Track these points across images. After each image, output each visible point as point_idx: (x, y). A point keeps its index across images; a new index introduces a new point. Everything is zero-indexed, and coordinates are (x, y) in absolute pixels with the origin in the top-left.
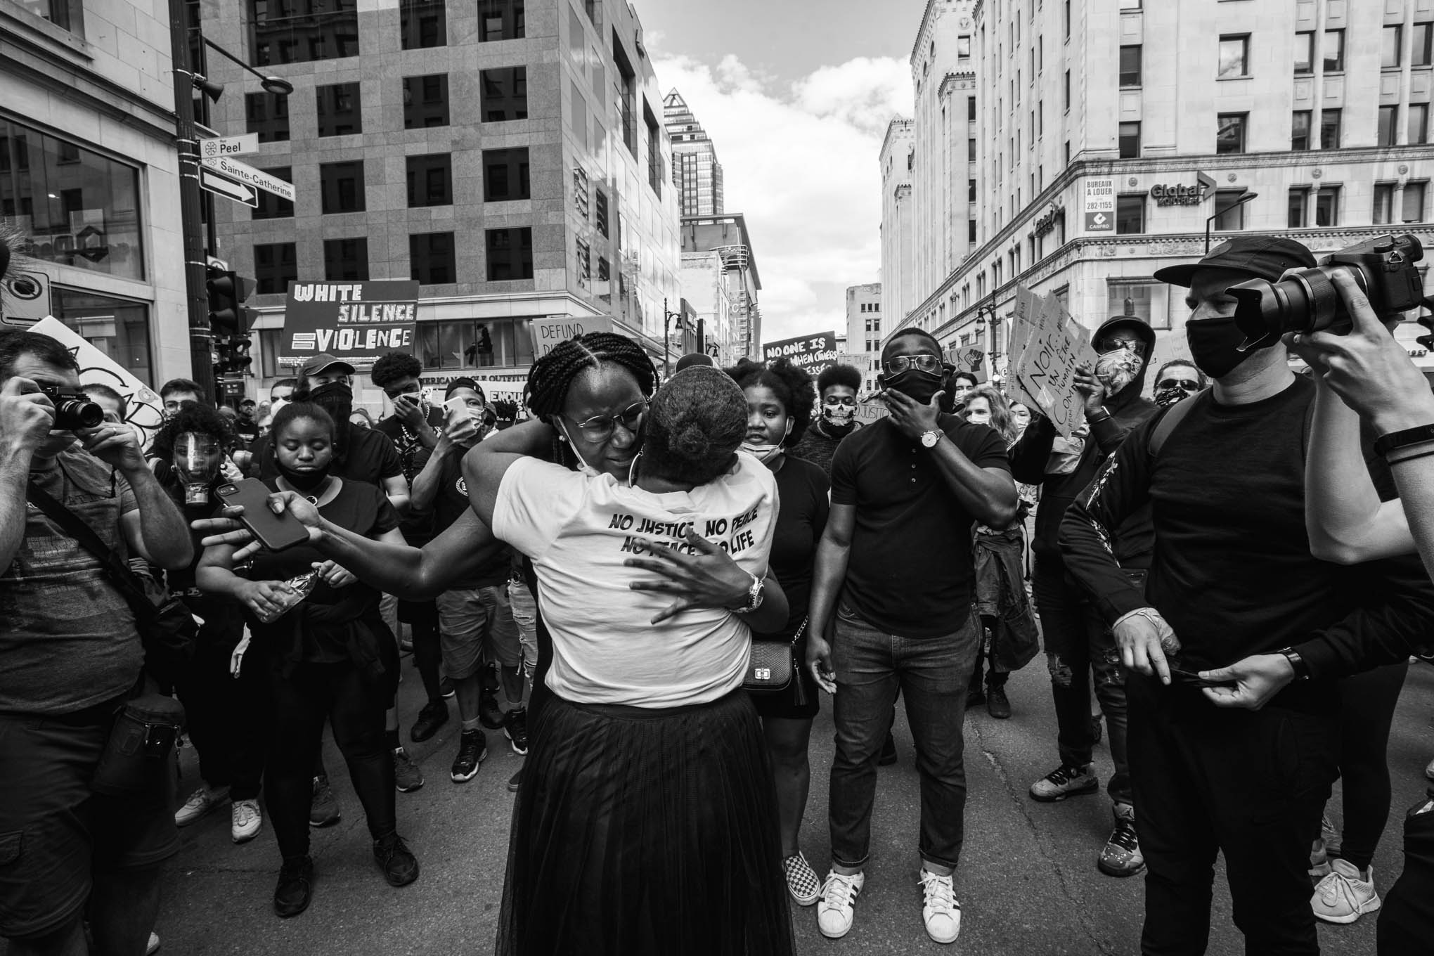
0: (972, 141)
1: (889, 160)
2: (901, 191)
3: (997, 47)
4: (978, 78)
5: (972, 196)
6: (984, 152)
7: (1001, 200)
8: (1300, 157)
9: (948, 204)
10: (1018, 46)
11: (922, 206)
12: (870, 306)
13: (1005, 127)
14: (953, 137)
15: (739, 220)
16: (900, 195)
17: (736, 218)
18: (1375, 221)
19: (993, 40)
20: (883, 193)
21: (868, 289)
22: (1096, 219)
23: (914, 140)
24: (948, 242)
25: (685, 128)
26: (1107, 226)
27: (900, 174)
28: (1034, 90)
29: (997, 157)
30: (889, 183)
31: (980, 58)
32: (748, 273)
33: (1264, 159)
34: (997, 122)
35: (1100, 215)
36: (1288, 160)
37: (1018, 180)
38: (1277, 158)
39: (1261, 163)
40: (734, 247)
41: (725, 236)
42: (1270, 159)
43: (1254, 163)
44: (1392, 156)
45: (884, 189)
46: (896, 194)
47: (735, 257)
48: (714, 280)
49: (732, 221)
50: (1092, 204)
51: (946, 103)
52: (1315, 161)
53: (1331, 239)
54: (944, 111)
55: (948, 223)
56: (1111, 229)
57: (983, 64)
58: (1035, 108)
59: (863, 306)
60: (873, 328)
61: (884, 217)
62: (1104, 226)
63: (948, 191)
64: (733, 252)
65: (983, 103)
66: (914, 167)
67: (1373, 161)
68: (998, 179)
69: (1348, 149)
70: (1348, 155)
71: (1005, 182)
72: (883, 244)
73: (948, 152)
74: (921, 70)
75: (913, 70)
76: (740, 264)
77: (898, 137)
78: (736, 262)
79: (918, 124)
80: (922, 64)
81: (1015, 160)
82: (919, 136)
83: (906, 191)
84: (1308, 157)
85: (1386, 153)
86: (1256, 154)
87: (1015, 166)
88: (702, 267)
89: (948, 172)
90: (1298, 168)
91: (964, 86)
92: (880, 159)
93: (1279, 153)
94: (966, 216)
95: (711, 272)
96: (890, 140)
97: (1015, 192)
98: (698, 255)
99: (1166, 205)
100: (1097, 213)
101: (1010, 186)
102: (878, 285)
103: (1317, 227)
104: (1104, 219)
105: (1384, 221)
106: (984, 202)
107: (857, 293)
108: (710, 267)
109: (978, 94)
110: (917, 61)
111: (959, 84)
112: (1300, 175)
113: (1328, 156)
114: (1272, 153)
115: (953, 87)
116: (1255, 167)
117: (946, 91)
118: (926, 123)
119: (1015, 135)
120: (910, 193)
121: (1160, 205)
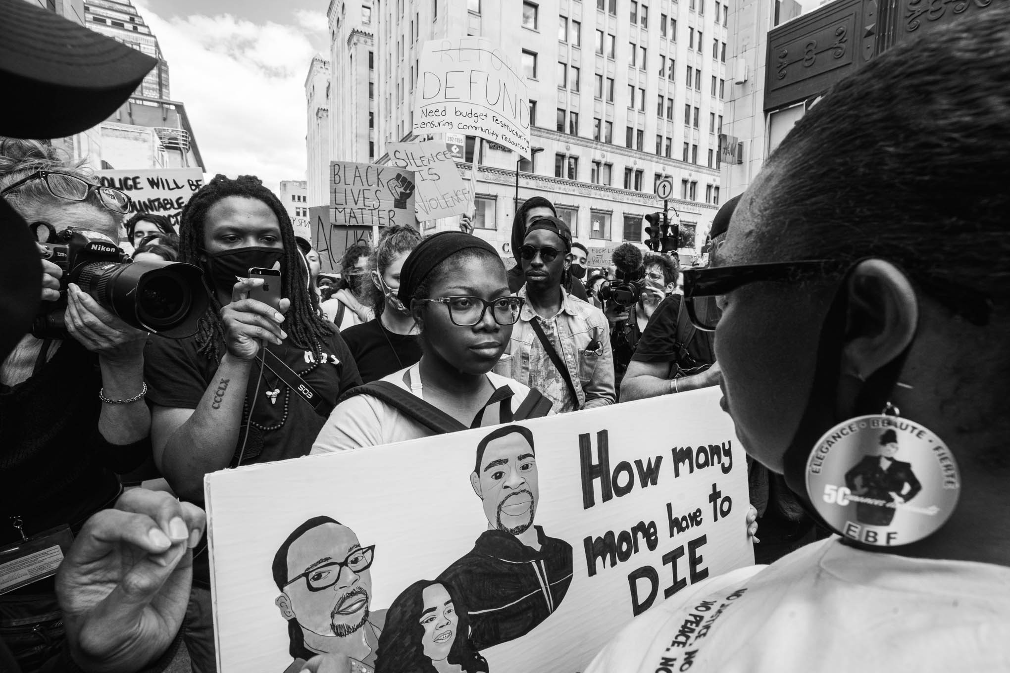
0: (371, 84)
1: (312, 88)
2: (321, 113)
3: (388, 16)
4: (375, 37)
5: (371, 125)
6: (379, 92)
7: (390, 127)
8: (561, 136)
9: (354, 126)
10: (403, 17)
11: (336, 126)
12: (299, 198)
13: (393, 75)
14: (358, 77)
15: (180, 108)
16: (320, 115)
17: (176, 106)
18: (593, 181)
19: (386, 9)
20: (308, 112)
21: (298, 184)
22: (453, 149)
23: (330, 77)
24: (354, 155)
25: (127, 18)
26: (459, 155)
27: (320, 100)
28: (413, 51)
29: (388, 96)
30: (312, 105)
31: (377, 22)
32: (190, 155)
33: (544, 132)
34: (388, 72)
35: (455, 147)
36: (555, 136)
37: (402, 114)
38: (550, 134)
39: (542, 134)
40: (176, 130)
41: (165, 119)
42: (547, 133)
43: (539, 134)
44: (599, 147)
45: (308, 109)
46: (317, 114)
47: (176, 139)
48: (150, 153)
49: (173, 107)
50: (451, 138)
51: (353, 51)
52: (567, 140)
53: (574, 188)
54: (351, 57)
55: (354, 140)
56: (462, 158)
57: (379, 27)
58: (414, 64)
59: (294, 197)
60: (301, 214)
61: (308, 130)
62: (458, 155)
63: (354, 117)
64: (174, 134)
65: (379, 55)
66: (330, 96)
67: (591, 147)
68: (389, 111)
69: (581, 138)
70: (581, 141)
71: (394, 114)
72: (308, 151)
73: (354, 88)
74: (335, 23)
75: (329, 22)
76: (181, 146)
77: (318, 72)
78: (177, 144)
79: (333, 63)
80: (336, 19)
81: (400, 100)
82: (333, 73)
83: (325, 114)
84: (564, 137)
85: (597, 144)
86: (540, 128)
87: (400, 104)
88: (136, 139)
89: (354, 103)
90: (560, 143)
91: (366, 42)
92: (306, 86)
93: (551, 131)
94: (367, 137)
95: (146, 145)
96: (312, 72)
97: (400, 123)
98: (131, 127)
99: (494, 149)
100: (453, 145)
101: (397, 118)
102: (305, 183)
103: (568, 179)
104: (458, 150)
105: (596, 183)
106: (379, 128)
107: (288, 185)
108: (144, 141)
109: (375, 50)
110: (332, 15)
111: (362, 39)
112: (560, 147)
113: (573, 139)
114: (548, 130)
115: (358, 40)
116: (540, 136)
117: (353, 42)
118: (338, 63)
119: (400, 81)
120: (327, 116)
121: (490, 148)
